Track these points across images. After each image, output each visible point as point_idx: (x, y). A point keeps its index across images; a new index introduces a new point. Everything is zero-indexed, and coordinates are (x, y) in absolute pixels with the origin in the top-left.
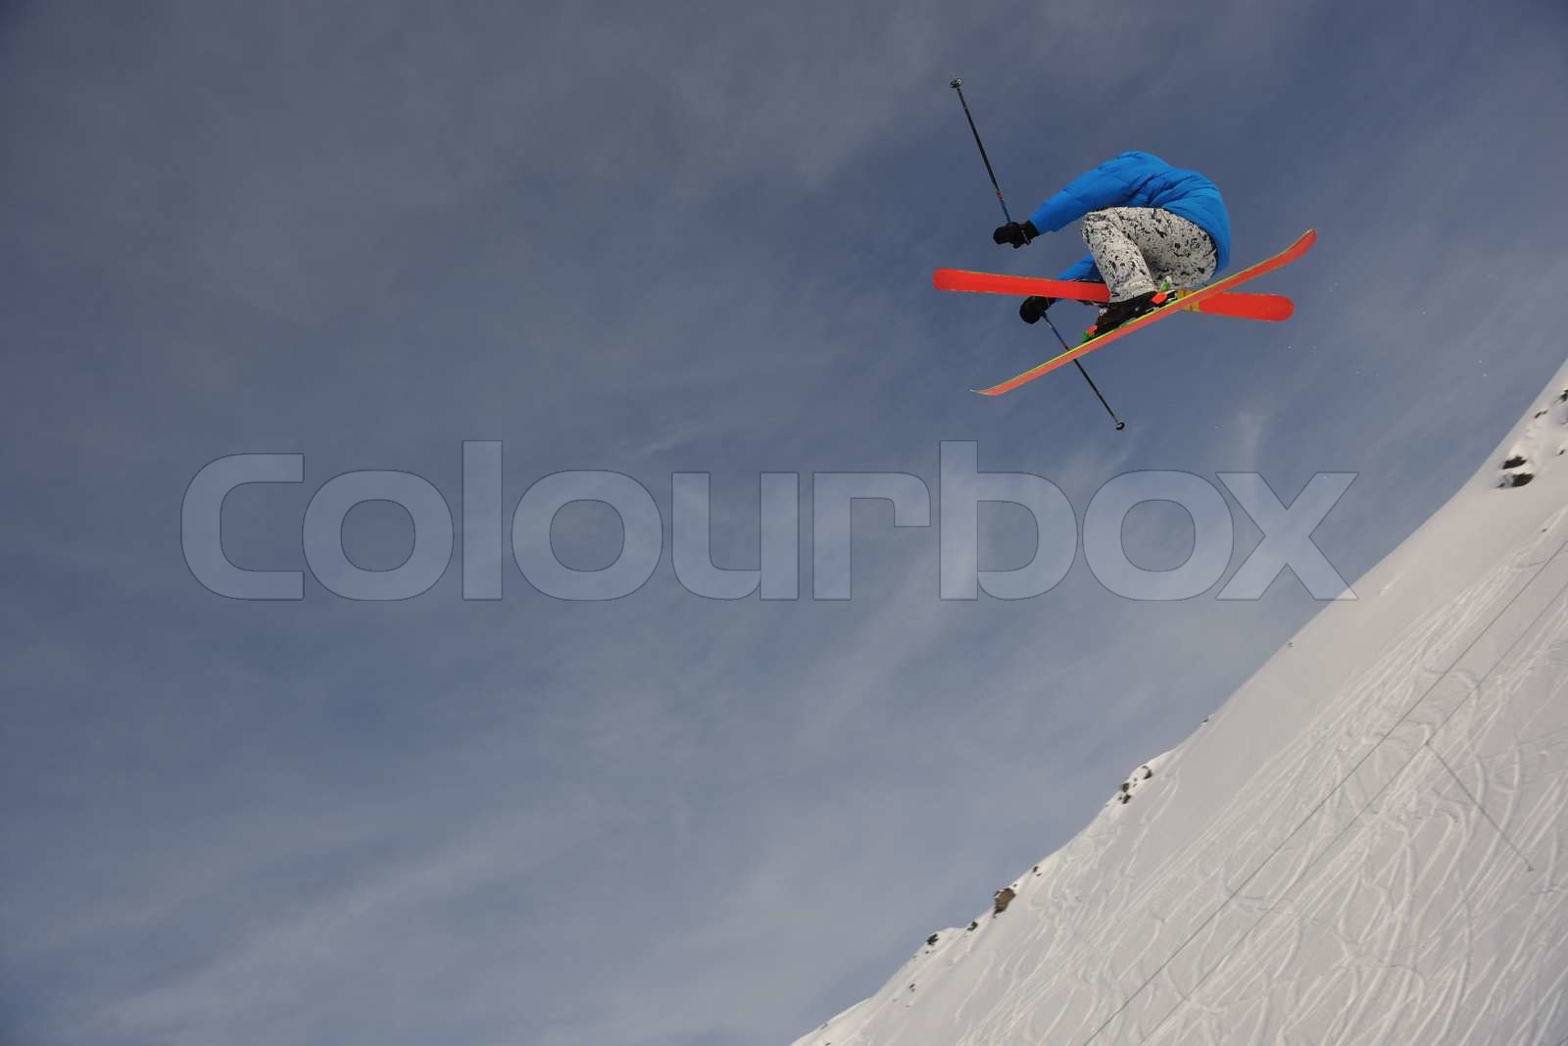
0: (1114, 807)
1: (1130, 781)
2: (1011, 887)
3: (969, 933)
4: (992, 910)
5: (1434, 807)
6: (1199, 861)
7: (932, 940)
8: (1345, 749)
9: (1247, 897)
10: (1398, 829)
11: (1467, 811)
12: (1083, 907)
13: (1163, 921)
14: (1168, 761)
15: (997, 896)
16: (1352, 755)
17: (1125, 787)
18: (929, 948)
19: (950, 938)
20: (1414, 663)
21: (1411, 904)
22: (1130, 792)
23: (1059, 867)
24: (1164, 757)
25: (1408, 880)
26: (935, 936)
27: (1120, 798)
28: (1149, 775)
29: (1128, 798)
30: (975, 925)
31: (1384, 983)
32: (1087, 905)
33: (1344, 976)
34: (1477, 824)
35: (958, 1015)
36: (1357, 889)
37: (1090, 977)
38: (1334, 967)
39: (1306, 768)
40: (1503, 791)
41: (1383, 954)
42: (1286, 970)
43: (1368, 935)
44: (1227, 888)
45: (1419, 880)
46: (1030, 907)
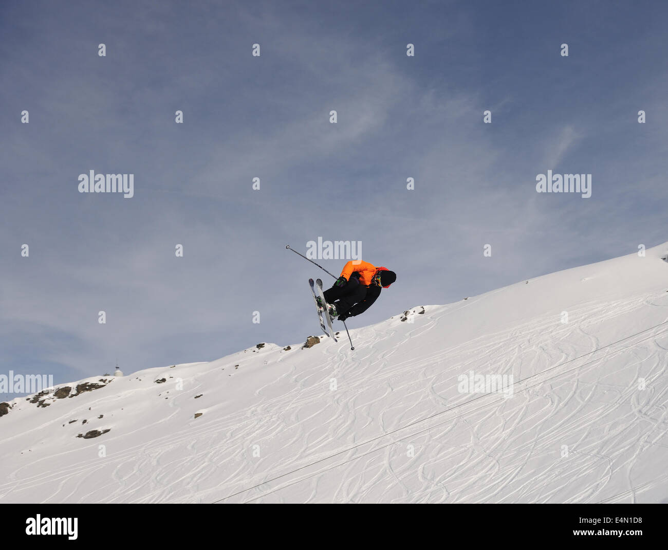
0: (396, 320)
1: (411, 311)
2: (319, 337)
3: (284, 351)
4: (303, 344)
5: (547, 393)
6: (425, 368)
7: (260, 346)
8: (523, 347)
9: (439, 396)
10: (525, 396)
11: (559, 402)
12: (354, 365)
13: (392, 390)
14: (436, 310)
15: (309, 339)
16: (525, 351)
17: (406, 313)
18: (257, 350)
19: (272, 349)
20: (577, 322)
22: (408, 317)
24: (435, 307)
25: (517, 421)
26: (263, 344)
27: (401, 318)
28: (422, 313)
29: (406, 319)
30: (289, 348)
31: (482, 461)
32: (356, 365)
33: (465, 451)
34: (560, 409)
35: (257, 392)
36: (493, 414)
37: (342, 401)
38: (463, 445)
39: (501, 347)
40: (579, 400)
41: (488, 448)
42: (441, 437)
43: (486, 437)
44: (432, 388)
45: (521, 423)
46: (325, 352)
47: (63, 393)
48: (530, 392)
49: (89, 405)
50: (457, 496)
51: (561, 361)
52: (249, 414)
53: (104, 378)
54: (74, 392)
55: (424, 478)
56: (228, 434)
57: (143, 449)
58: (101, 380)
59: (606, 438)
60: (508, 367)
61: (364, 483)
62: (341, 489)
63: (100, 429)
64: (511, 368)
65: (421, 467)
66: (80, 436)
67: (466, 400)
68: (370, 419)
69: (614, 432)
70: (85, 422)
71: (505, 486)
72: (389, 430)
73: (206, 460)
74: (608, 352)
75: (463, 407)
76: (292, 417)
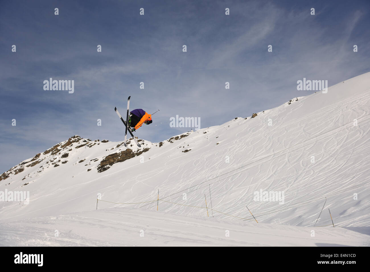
0: (286, 104)
1: (292, 100)
2: (257, 114)
3: (244, 120)
4: (251, 117)
5: (357, 129)
6: (300, 122)
7: (236, 119)
8: (344, 110)
9: (307, 133)
10: (347, 131)
11: (364, 133)
13: (287, 131)
14: (302, 99)
15: (253, 114)
16: (345, 112)
17: (291, 101)
19: (240, 119)
21: (341, 147)
22: (291, 102)
23: (269, 113)
24: (302, 97)
25: (343, 142)
27: (288, 103)
28: (297, 100)
29: (290, 103)
30: (246, 118)
31: (328, 159)
32: (272, 123)
33: (320, 155)
34: (365, 136)
35: (237, 135)
36: (332, 139)
37: (267, 137)
38: (319, 152)
39: (333, 111)
41: (331, 153)
42: (309, 149)
43: (329, 149)
44: (304, 130)
45: (346, 142)
46: (259, 119)
47: (177, 138)
48: (349, 129)
49: (184, 142)
50: (318, 173)
51: (363, 115)
52: (234, 143)
53: (188, 133)
54: (180, 138)
55: (303, 165)
56: (228, 150)
57: (201, 155)
58: (187, 134)
60: (337, 120)
61: (279, 167)
62: (270, 170)
63: (188, 149)
64: (338, 119)
65: (301, 161)
66: (183, 152)
67: (319, 134)
68: (279, 143)
70: (184, 147)
71: (340, 169)
72: (287, 147)
73: (222, 159)
75: (318, 137)
76: (250, 143)
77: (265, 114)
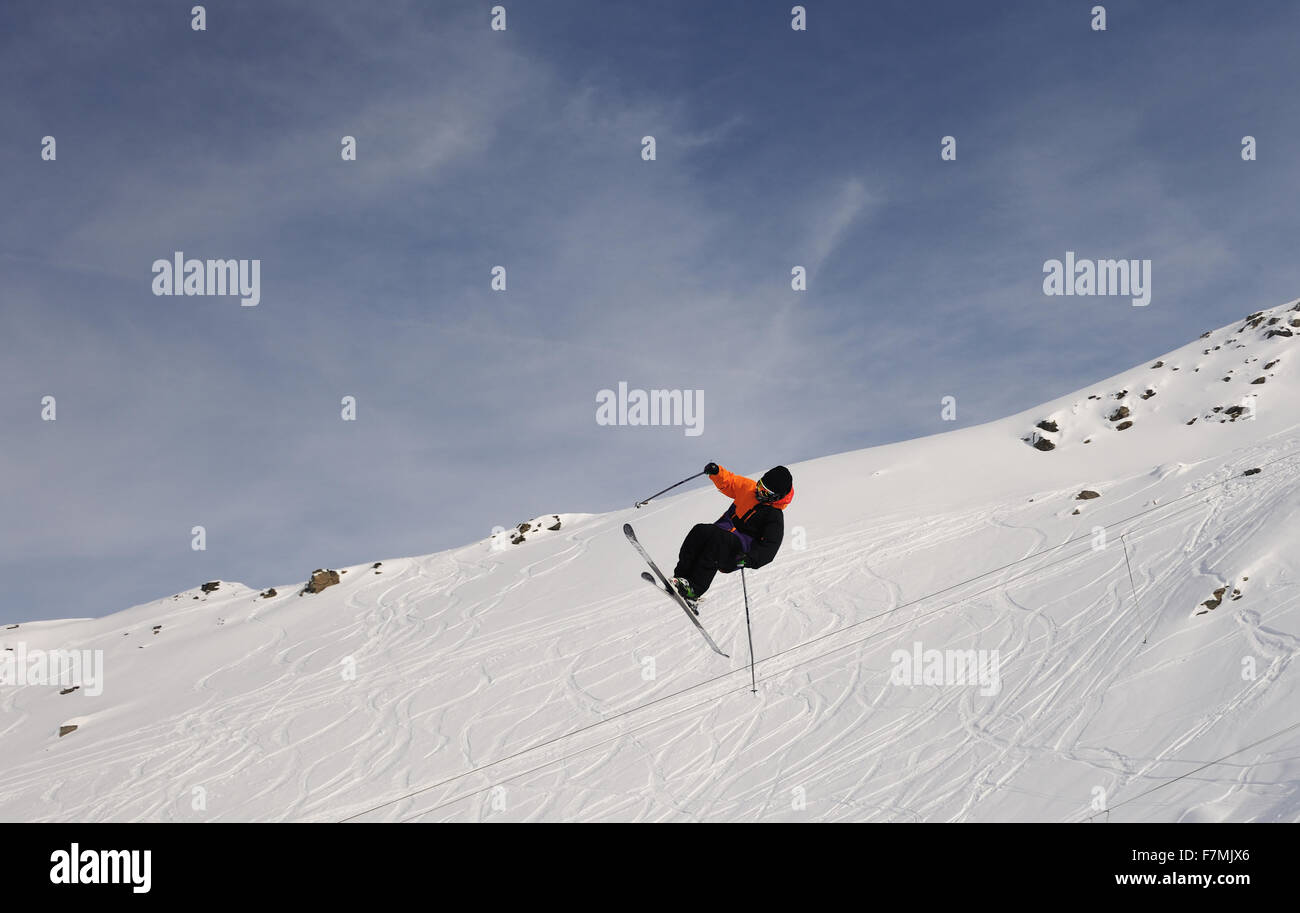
0: (500, 540)
1: (534, 524)
2: (339, 572)
3: (261, 599)
4: (302, 586)
5: (799, 690)
6: (558, 638)
7: (209, 587)
9: (586, 693)
11: (824, 707)
12: (410, 629)
13: (490, 681)
14: (584, 523)
15: (315, 575)
17: (524, 528)
18: (202, 595)
19: (234, 594)
20: (861, 554)
22: (526, 535)
23: (405, 576)
24: (582, 516)
25: (740, 743)
26: (217, 584)
27: (512, 536)
28: (556, 528)
29: (522, 539)
32: (417, 628)
33: (636, 802)
34: (825, 721)
35: (201, 681)
36: (693, 730)
37: (383, 703)
38: (631, 790)
40: (862, 703)
41: (682, 797)
42: (586, 776)
43: (679, 775)
44: (573, 677)
45: (749, 747)
46: (349, 602)
48: (767, 686)
51: (830, 627)
52: (180, 727)
56: (134, 771)
59: (911, 776)
60: (725, 638)
64: (731, 639)
67: (640, 701)
68: (441, 740)
69: (925, 765)
72: (482, 762)
74: (919, 612)
75: (633, 716)
76: (276, 736)
77: (380, 579)
